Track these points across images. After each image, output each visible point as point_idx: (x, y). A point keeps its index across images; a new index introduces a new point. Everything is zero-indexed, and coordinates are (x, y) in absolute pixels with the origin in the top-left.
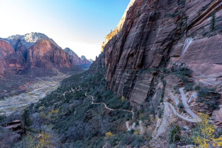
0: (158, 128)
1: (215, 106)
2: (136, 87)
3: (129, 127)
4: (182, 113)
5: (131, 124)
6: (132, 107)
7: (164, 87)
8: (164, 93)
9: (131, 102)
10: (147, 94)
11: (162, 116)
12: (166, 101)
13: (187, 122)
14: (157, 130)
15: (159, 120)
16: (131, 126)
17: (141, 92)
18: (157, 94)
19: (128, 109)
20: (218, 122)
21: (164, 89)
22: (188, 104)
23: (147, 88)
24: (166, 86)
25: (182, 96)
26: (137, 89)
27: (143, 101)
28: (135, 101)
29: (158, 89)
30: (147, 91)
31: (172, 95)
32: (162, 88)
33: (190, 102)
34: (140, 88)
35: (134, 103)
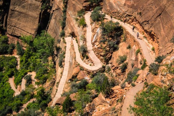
0: (58, 83)
1: (115, 46)
2: (14, 5)
3: (16, 88)
4: (85, 58)
5: (18, 83)
6: (14, 47)
7: (66, 7)
8: (65, 19)
9: (10, 36)
10: (38, 19)
11: (63, 64)
12: (68, 35)
13: (88, 72)
14: (57, 86)
15: (59, 70)
16: (18, 86)
17: (26, 16)
18: (55, 18)
19: (6, 53)
20: (114, 66)
21: (65, 12)
22: (92, 44)
23: (37, 7)
24: (68, 6)
25: (87, 31)
26: (17, 8)
27: (33, 32)
28: (18, 33)
29: (56, 9)
30: (38, 13)
31: (76, 26)
32: (62, 9)
33: (94, 42)
34: (24, 7)
35: (16, 38)
